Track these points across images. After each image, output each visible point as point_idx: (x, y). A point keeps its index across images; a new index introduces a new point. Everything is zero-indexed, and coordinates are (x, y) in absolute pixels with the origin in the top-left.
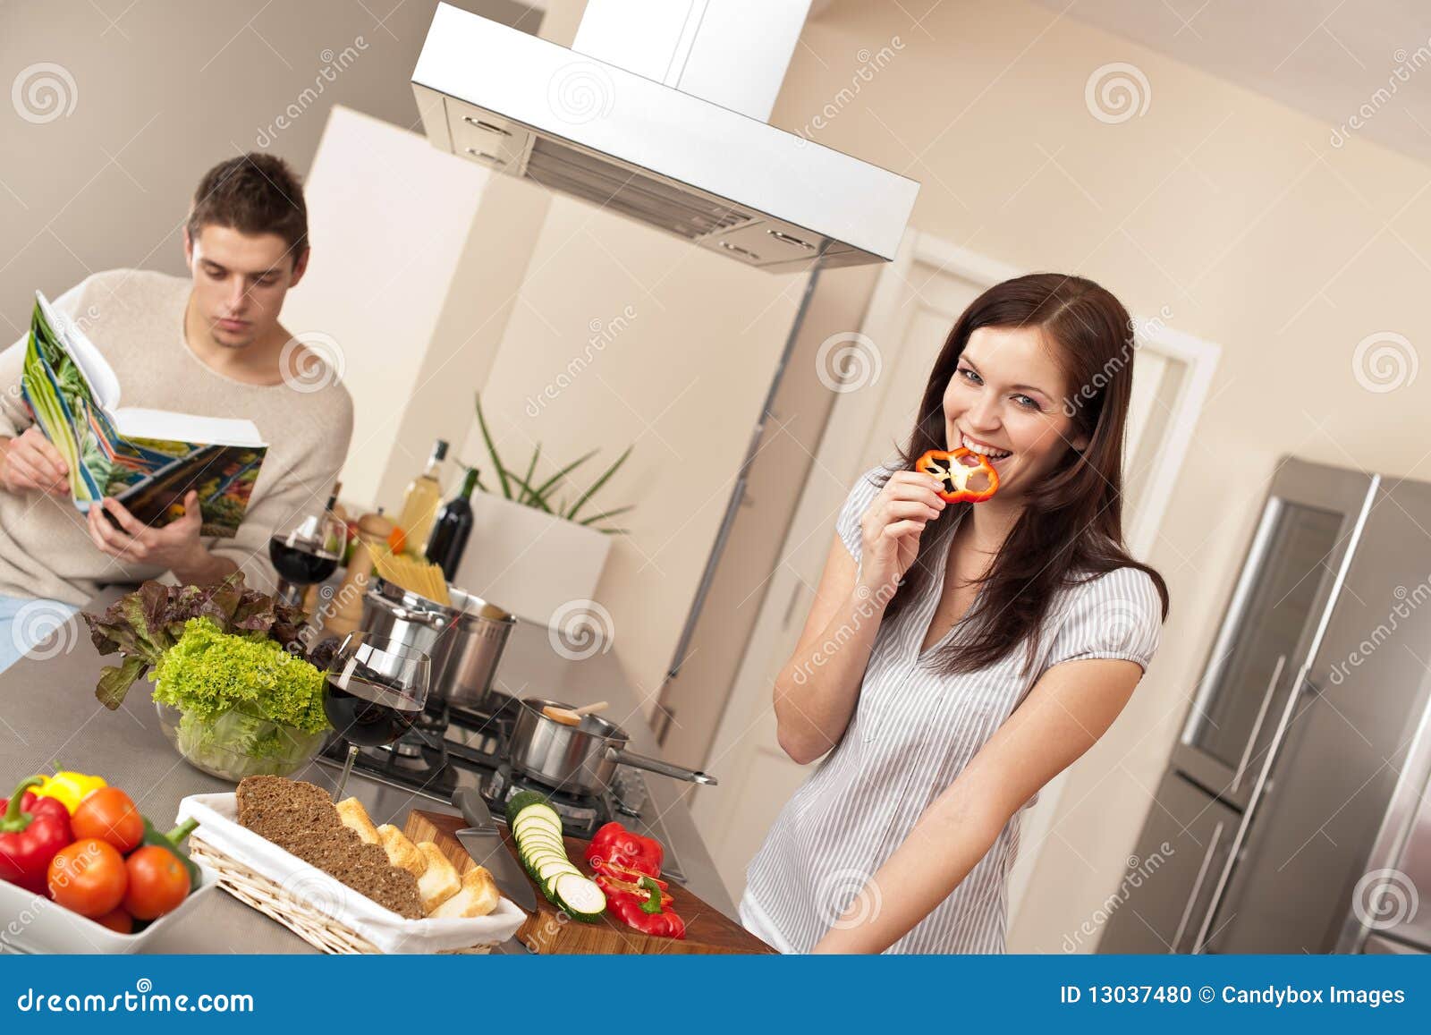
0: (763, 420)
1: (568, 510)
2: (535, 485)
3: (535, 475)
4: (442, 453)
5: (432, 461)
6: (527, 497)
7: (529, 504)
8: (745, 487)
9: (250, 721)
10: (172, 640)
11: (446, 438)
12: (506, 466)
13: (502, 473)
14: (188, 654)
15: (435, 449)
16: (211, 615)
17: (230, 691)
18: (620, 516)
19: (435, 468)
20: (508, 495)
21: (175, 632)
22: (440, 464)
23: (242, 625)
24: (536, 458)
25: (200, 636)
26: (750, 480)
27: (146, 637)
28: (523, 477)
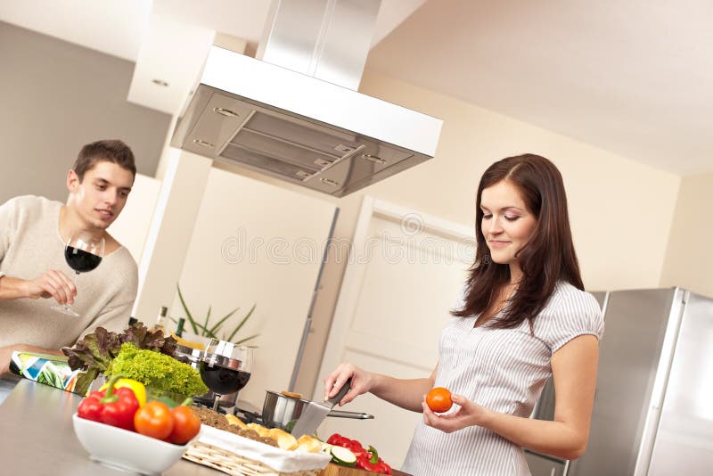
0: (316, 289)
1: (228, 337)
2: (209, 328)
3: (209, 323)
4: (164, 313)
5: (159, 317)
6: (206, 333)
7: (207, 336)
8: (311, 322)
9: (159, 392)
10: (113, 356)
11: (166, 306)
12: (195, 320)
13: (193, 323)
14: (126, 359)
15: (161, 311)
16: (132, 341)
17: (151, 374)
18: (253, 340)
19: (161, 321)
20: (196, 333)
21: (114, 352)
22: (163, 318)
23: (150, 344)
24: (209, 314)
25: (130, 350)
26: (313, 318)
27: (98, 356)
28: (203, 325)
